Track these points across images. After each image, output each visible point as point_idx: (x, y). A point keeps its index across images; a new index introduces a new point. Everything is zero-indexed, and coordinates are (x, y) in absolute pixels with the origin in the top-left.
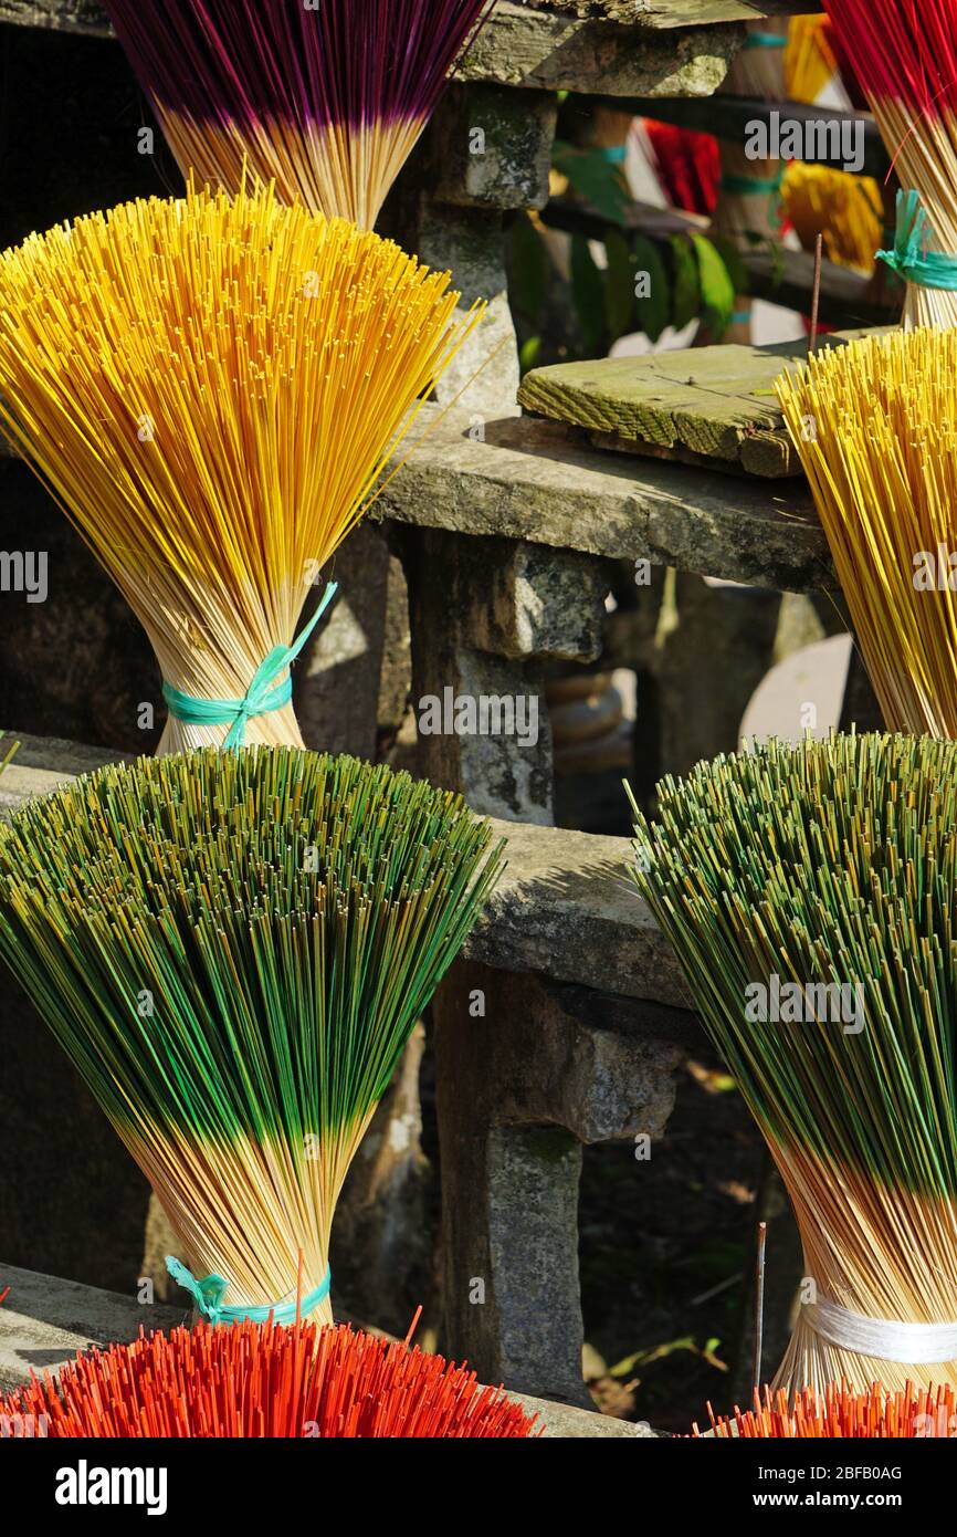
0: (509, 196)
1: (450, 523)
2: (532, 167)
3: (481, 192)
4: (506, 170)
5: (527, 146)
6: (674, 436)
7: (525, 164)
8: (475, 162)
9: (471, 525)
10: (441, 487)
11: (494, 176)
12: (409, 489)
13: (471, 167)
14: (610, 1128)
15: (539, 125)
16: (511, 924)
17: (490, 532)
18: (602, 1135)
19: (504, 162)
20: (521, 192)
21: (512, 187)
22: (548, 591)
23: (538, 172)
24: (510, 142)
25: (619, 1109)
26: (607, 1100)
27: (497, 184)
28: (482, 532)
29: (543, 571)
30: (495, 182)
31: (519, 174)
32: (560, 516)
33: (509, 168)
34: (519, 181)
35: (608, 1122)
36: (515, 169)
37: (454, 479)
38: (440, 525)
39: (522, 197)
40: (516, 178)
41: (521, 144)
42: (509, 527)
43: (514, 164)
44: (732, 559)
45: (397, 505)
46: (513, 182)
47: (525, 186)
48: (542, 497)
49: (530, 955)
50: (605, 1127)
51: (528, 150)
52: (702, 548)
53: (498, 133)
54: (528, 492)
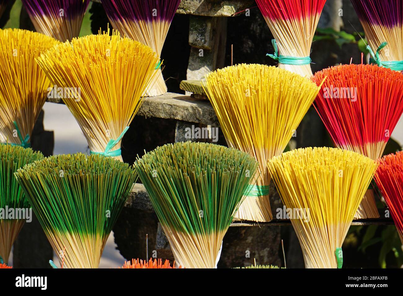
0: (199, 43)
1: (162, 116)
2: (205, 36)
3: (192, 42)
4: (198, 37)
5: (204, 31)
6: (201, 92)
7: (203, 35)
8: (190, 34)
9: (166, 116)
10: (160, 107)
11: (195, 38)
12: (155, 108)
13: (190, 36)
14: (161, 246)
15: (206, 26)
16: (145, 199)
17: (169, 118)
18: (159, 248)
19: (198, 35)
20: (202, 42)
21: (200, 41)
22: (183, 133)
23: (206, 37)
24: (199, 30)
25: (163, 242)
26: (160, 239)
27: (196, 40)
28: (168, 118)
29: (182, 128)
30: (196, 39)
31: (202, 38)
32: (181, 112)
33: (199, 36)
34: (201, 40)
35: (160, 244)
36: (200, 36)
37: (162, 105)
38: (160, 117)
39: (202, 43)
40: (201, 39)
41: (202, 30)
42: (172, 116)
43: (200, 35)
44: (209, 120)
45: (153, 113)
46: (200, 40)
47: (203, 41)
48: (178, 108)
49: (148, 206)
50: (159, 245)
51: (204, 32)
52: (204, 117)
53: (196, 28)
54: (175, 107)
